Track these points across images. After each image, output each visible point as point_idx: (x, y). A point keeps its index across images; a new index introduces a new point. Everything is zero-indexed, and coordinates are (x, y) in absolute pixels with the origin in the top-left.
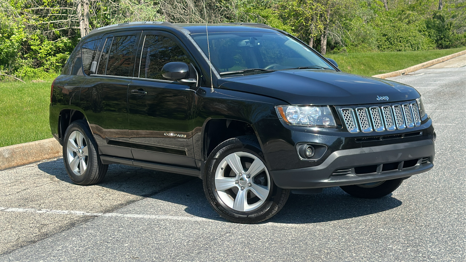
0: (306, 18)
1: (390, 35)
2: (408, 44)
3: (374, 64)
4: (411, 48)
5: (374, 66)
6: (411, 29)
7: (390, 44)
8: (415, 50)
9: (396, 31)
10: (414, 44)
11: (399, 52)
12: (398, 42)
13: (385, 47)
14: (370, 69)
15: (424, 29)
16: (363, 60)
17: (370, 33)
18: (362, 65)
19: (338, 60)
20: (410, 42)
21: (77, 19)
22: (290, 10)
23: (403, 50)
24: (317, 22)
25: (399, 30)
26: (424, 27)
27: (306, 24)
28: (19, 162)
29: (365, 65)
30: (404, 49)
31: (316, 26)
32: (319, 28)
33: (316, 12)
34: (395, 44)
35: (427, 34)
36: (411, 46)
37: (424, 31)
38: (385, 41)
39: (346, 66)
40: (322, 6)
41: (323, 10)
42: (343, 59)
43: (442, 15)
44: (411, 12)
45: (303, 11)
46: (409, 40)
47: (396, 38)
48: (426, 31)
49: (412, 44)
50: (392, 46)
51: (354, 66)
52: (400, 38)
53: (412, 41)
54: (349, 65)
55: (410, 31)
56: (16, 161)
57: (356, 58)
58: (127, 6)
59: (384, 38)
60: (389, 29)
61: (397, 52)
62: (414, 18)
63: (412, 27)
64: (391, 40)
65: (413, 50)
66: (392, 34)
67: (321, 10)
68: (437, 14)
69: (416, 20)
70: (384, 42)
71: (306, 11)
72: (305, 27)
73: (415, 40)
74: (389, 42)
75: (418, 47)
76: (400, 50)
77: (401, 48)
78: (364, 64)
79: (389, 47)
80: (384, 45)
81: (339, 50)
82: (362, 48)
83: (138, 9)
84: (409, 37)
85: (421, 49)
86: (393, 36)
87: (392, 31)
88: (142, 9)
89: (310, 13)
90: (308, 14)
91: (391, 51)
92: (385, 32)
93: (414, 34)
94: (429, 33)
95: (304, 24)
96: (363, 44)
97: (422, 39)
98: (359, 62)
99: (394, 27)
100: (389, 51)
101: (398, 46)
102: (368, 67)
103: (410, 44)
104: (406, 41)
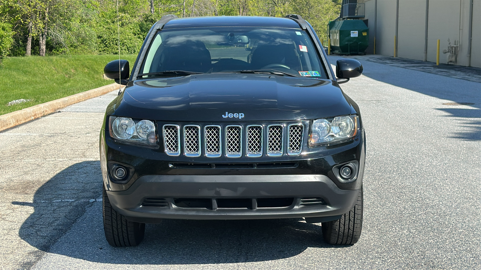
0: (24, 15)
1: (105, 37)
2: (124, 47)
3: (98, 67)
4: (128, 51)
5: (98, 70)
6: (126, 32)
7: (105, 47)
8: (131, 53)
9: (112, 33)
10: (130, 47)
11: (115, 55)
12: (114, 45)
13: (100, 49)
14: (94, 73)
15: (138, 32)
16: (86, 62)
17: (89, 34)
18: (85, 68)
19: (60, 62)
20: (126, 45)
22: (5, 6)
23: (119, 53)
24: (37, 21)
25: (114, 32)
26: (138, 30)
27: (24, 22)
29: (89, 68)
30: (121, 52)
31: (36, 25)
32: (39, 27)
33: (35, 9)
34: (111, 46)
35: (141, 37)
36: (128, 49)
37: (138, 34)
38: (101, 43)
39: (70, 69)
40: (41, 3)
41: (43, 8)
42: (65, 62)
43: (153, 19)
44: (123, 15)
45: (21, 8)
46: (125, 42)
47: (112, 41)
48: (141, 34)
49: (129, 47)
50: (108, 49)
51: (78, 69)
52: (116, 40)
53: (128, 44)
54: (72, 67)
55: (126, 34)
57: (79, 60)
59: (100, 40)
60: (104, 31)
61: (113, 55)
62: (127, 20)
63: (126, 29)
64: (106, 42)
65: (130, 53)
66: (107, 36)
67: (41, 8)
68: (149, 18)
69: (129, 23)
70: (99, 44)
71: (23, 7)
72: (23, 25)
73: (131, 44)
74: (104, 44)
75: (134, 51)
76: (116, 53)
77: (117, 51)
78: (87, 67)
79: (105, 50)
80: (99, 48)
81: (58, 51)
82: (82, 50)
84: (125, 39)
85: (137, 52)
86: (109, 38)
87: (108, 33)
89: (28, 11)
90: (27, 11)
91: (108, 53)
92: (100, 34)
93: (129, 37)
94: (144, 36)
95: (22, 22)
96: (83, 46)
97: (137, 42)
98: (83, 65)
99: (109, 29)
100: (105, 53)
101: (114, 49)
102: (92, 70)
103: (126, 47)
104: (122, 44)
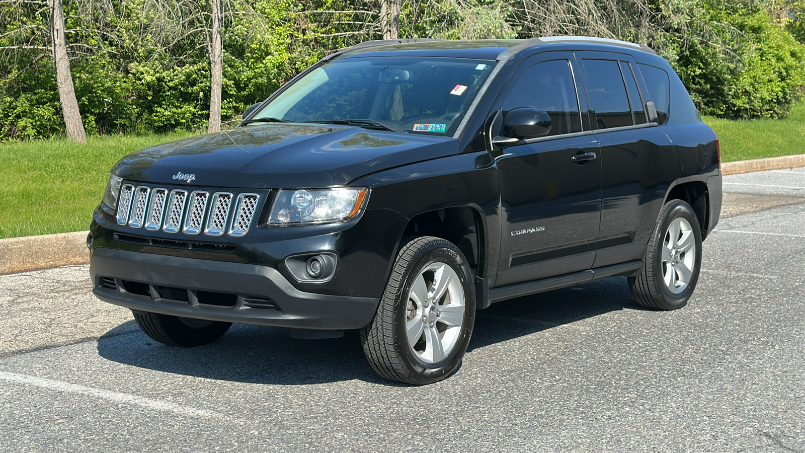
21: (379, 31)
28: (16, 265)
56: (9, 265)
58: (452, 9)
83: (473, 13)
88: (478, 14)
